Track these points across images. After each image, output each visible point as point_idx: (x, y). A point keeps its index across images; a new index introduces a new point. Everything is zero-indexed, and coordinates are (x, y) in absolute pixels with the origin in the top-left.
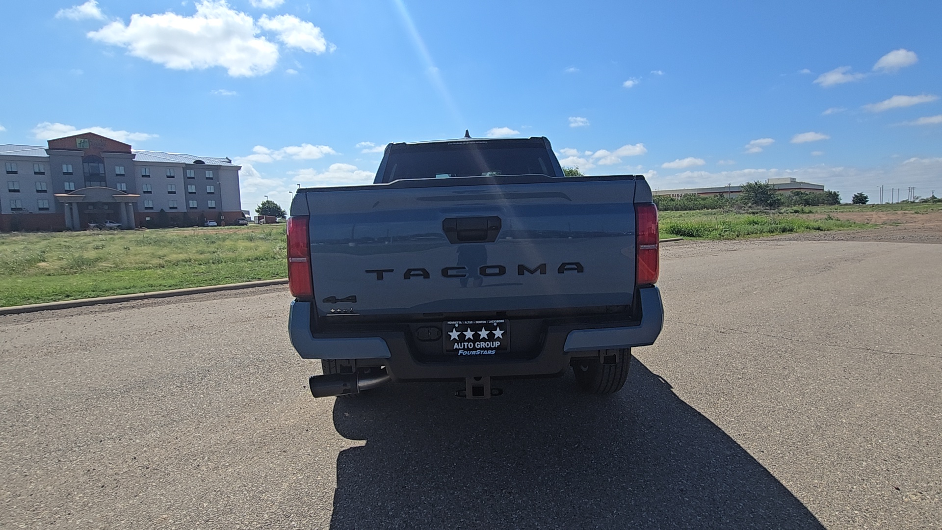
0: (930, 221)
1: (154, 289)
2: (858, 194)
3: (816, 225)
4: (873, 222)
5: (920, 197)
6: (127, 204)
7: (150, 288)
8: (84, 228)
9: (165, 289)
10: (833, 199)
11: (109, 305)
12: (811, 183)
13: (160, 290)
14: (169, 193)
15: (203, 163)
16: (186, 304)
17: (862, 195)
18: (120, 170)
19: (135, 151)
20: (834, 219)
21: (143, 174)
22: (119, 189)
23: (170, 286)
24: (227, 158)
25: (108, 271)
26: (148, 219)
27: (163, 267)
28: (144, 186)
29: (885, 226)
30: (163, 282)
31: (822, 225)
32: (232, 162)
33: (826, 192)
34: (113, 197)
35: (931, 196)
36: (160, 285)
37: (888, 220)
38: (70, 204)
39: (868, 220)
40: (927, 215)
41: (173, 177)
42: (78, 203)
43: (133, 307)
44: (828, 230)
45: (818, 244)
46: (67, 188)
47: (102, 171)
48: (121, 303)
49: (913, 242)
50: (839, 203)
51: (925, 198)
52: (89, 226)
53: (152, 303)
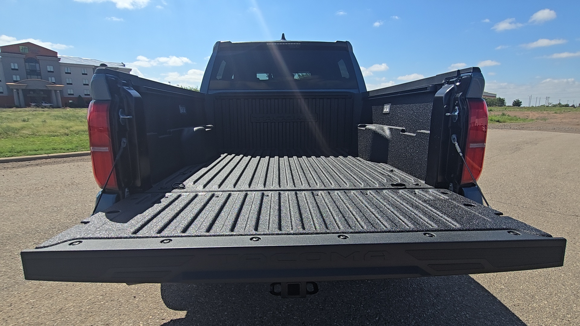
0: (565, 118)
1: (55, 152)
2: (516, 100)
3: (497, 119)
4: (530, 118)
5: (552, 103)
6: (56, 91)
7: (53, 151)
8: (27, 105)
9: (64, 151)
10: (501, 102)
11: (20, 163)
12: (488, 92)
13: (60, 153)
14: (84, 85)
15: (106, 65)
16: (76, 164)
17: (518, 101)
18: (50, 68)
19: (60, 56)
20: (506, 115)
21: (66, 72)
22: (50, 81)
23: (68, 150)
24: (122, 63)
25: (27, 137)
26: (70, 101)
27: (68, 135)
28: (67, 80)
29: (538, 121)
30: (64, 147)
31: (500, 119)
32: (125, 66)
33: (497, 98)
34: (46, 86)
35: (559, 103)
36: (61, 149)
37: (539, 117)
38: (17, 90)
39: (527, 116)
40: (563, 114)
41: (86, 74)
42: (22, 90)
43: (37, 165)
44: (504, 122)
45: (503, 132)
46: (15, 79)
47: (38, 69)
48: (29, 162)
49: (561, 132)
50: (505, 105)
51: (555, 104)
52: (30, 105)
53: (52, 162)
